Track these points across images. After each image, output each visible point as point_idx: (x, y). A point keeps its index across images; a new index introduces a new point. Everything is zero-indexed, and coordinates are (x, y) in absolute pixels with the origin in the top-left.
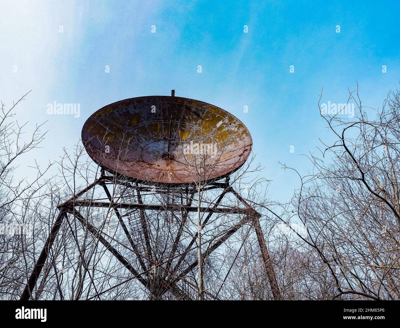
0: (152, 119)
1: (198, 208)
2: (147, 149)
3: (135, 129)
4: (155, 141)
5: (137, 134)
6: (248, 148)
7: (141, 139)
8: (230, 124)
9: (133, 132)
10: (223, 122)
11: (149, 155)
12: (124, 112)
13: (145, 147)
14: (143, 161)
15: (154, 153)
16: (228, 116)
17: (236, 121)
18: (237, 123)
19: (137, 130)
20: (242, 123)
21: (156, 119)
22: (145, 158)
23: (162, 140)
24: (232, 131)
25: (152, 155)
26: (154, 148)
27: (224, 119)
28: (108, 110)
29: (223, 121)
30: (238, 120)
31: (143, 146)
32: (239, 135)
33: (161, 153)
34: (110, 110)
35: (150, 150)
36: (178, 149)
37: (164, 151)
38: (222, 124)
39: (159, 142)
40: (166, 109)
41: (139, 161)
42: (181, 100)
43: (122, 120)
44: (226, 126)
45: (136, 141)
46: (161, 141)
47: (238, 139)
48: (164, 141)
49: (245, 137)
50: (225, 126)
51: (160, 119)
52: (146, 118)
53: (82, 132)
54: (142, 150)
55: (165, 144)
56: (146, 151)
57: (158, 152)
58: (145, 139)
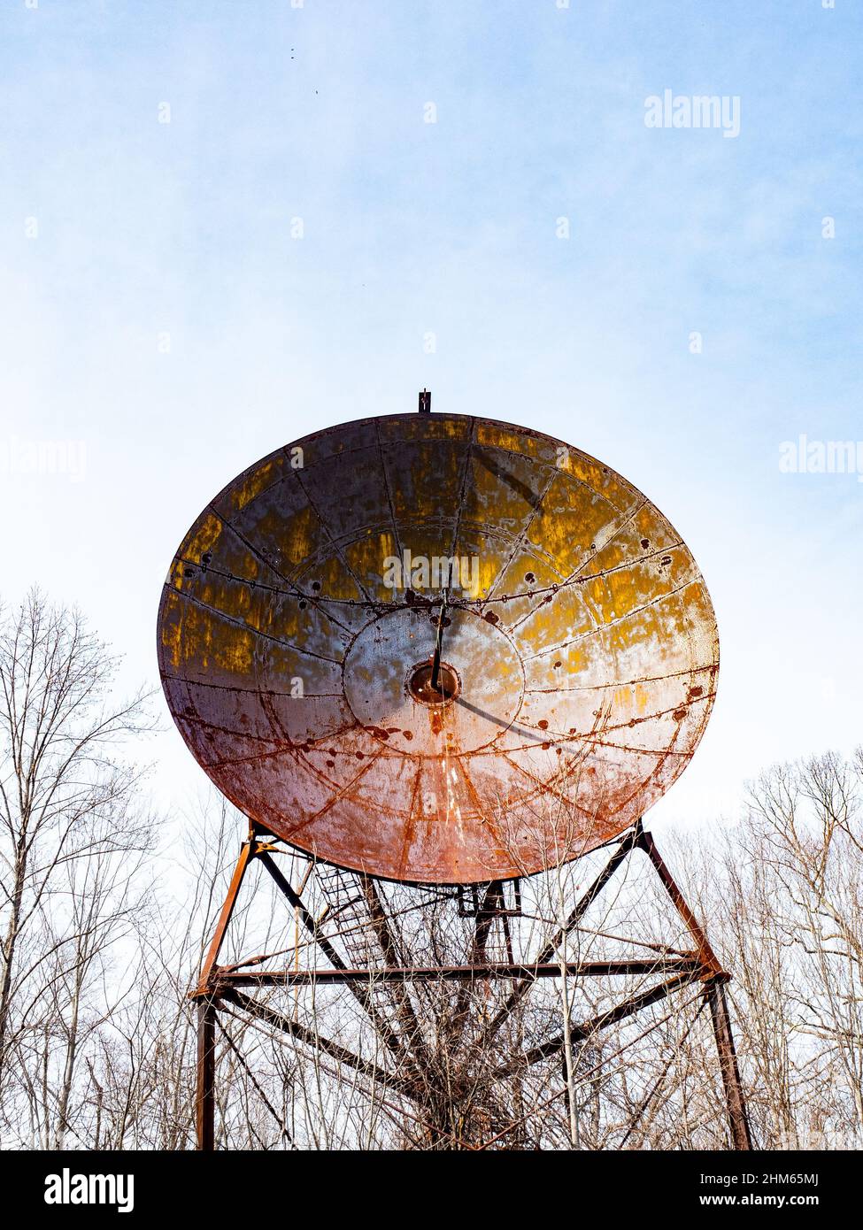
0: (358, 523)
2: (358, 657)
3: (304, 582)
4: (380, 616)
5: (317, 599)
7: (331, 619)
8: (645, 544)
9: (303, 596)
10: (621, 530)
11: (368, 689)
12: (260, 517)
13: (348, 651)
14: (357, 724)
15: (384, 673)
16: (635, 504)
19: (311, 582)
21: (372, 518)
22: (360, 709)
23: (404, 606)
24: (651, 574)
25: (378, 684)
26: (381, 650)
27: (622, 516)
29: (618, 525)
31: (342, 649)
33: (405, 668)
35: (368, 660)
36: (461, 645)
37: (415, 658)
38: (614, 539)
39: (394, 619)
40: (404, 471)
41: (344, 728)
42: (455, 428)
44: (630, 551)
45: (319, 632)
46: (400, 613)
48: (410, 611)
50: (625, 548)
51: (386, 517)
52: (336, 522)
54: (343, 666)
56: (355, 671)
57: (397, 664)
58: (346, 612)
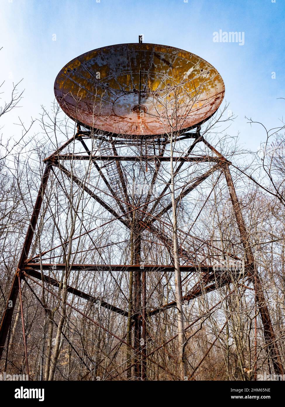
0: (121, 71)
1: (170, 158)
2: (118, 102)
3: (104, 83)
4: (125, 94)
5: (108, 87)
6: (220, 95)
7: (111, 93)
8: (202, 71)
9: (103, 86)
10: (195, 69)
11: (120, 109)
12: (92, 64)
13: (115, 100)
14: (115, 115)
15: (125, 106)
16: (199, 61)
17: (208, 66)
18: (209, 69)
19: (106, 83)
20: (214, 68)
21: (125, 70)
22: (117, 112)
23: (133, 92)
24: (204, 77)
25: (123, 108)
26: (125, 102)
27: (195, 65)
28: (76, 64)
29: (194, 68)
30: (211, 65)
31: (114, 100)
32: (211, 82)
33: (132, 106)
34: (78, 63)
35: (121, 103)
36: (148, 101)
37: (135, 104)
38: (193, 71)
39: (129, 95)
40: (134, 59)
41: (112, 115)
42: (149, 47)
43: (91, 74)
44: (197, 73)
45: (107, 95)
46: (131, 94)
47: (210, 86)
48: (134, 93)
49: (217, 84)
50: (196, 73)
51: (129, 70)
52: (115, 70)
53: (55, 88)
54: (113, 104)
55: (135, 96)
56: (117, 105)
57: (129, 105)
58: (116, 92)
